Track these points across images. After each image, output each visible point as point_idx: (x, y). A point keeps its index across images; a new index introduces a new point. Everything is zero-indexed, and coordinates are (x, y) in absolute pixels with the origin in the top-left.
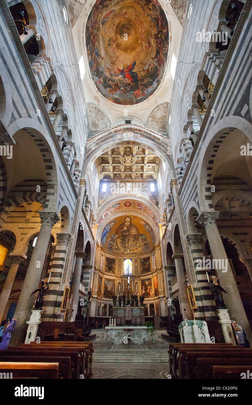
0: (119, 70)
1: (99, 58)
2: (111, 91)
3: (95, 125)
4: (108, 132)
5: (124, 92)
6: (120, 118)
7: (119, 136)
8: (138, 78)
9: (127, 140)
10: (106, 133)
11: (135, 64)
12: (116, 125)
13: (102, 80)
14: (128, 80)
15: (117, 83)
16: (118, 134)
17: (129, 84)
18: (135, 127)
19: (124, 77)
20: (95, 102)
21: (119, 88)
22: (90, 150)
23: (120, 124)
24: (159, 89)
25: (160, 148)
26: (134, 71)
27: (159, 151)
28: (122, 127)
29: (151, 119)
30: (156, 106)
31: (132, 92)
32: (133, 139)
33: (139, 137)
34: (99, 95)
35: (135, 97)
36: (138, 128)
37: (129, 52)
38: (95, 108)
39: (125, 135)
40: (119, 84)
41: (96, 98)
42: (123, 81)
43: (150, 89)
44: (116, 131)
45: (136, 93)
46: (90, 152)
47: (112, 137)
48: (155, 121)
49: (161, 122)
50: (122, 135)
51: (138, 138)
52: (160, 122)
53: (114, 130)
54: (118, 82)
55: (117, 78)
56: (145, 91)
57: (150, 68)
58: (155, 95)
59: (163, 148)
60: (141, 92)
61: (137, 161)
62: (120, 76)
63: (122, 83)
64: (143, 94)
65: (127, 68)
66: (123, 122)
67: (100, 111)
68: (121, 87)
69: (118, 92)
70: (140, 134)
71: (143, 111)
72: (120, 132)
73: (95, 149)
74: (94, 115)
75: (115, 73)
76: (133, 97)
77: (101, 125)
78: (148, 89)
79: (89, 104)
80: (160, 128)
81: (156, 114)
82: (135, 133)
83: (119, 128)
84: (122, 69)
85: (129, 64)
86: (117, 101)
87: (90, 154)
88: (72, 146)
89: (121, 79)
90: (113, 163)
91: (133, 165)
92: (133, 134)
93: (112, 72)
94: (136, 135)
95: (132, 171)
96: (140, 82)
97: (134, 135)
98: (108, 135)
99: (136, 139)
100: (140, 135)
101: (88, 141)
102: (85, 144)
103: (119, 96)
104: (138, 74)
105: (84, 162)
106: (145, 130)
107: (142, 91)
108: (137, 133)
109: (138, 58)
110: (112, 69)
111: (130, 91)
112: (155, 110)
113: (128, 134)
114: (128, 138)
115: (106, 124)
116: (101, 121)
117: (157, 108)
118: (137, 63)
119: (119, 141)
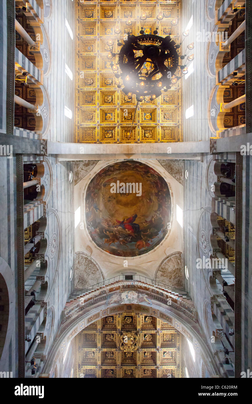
0: (119, 222)
1: (97, 211)
2: (107, 241)
3: (82, 281)
4: (100, 290)
5: (124, 243)
6: (118, 272)
7: (115, 298)
8: (140, 229)
9: (127, 303)
10: (97, 293)
11: (136, 216)
12: (112, 281)
13: (98, 230)
14: (129, 231)
15: (116, 234)
16: (114, 294)
17: (129, 235)
18: (140, 284)
19: (124, 228)
20: (86, 252)
21: (118, 239)
22: (69, 317)
23: (117, 280)
24: (166, 239)
25: (179, 315)
26: (135, 222)
27: (179, 319)
28: (120, 284)
29: (160, 273)
30: (165, 256)
31: (133, 243)
32: (136, 301)
33: (145, 298)
34: (93, 245)
35: (138, 247)
36: (144, 285)
37: (129, 206)
38: (86, 259)
39: (124, 295)
40: (118, 235)
41: (89, 248)
42: (122, 232)
43: (155, 239)
44: (111, 290)
45: (138, 244)
46: (69, 321)
47: (105, 298)
48: (167, 276)
49: (175, 278)
50: (120, 295)
51: (145, 301)
52: (173, 277)
53: (109, 288)
54: (117, 232)
55: (116, 229)
56: (150, 241)
57: (153, 219)
58: (162, 244)
59: (184, 315)
60: (144, 243)
61: (144, 342)
62: (120, 227)
63: (122, 234)
64: (147, 244)
65: (127, 220)
66: (122, 278)
67: (92, 263)
68: (120, 237)
69: (117, 243)
70: (147, 294)
71: (149, 264)
72: (118, 291)
73: (77, 317)
74: (82, 268)
75: (114, 224)
76: (134, 247)
77: (90, 282)
78: (153, 240)
79: (79, 254)
80: (175, 285)
81: (167, 267)
82: (139, 292)
83: (116, 285)
84: (121, 220)
85: (129, 216)
86: (114, 252)
87: (67, 326)
88: (42, 307)
89: (121, 230)
90: (103, 346)
91: (138, 350)
92: (137, 294)
93: (110, 223)
94: (141, 296)
95: (135, 364)
96: (142, 233)
97: (138, 296)
98: (100, 295)
99: (142, 302)
100: (146, 296)
101: (68, 304)
102: (64, 307)
103: (118, 246)
104: (140, 225)
105: (55, 340)
106: (153, 288)
107: (145, 241)
108: (142, 293)
109: (140, 211)
110: (110, 221)
111: (130, 242)
112: (165, 262)
113: (129, 295)
114: (130, 300)
115: (98, 279)
116: (91, 276)
117: (167, 259)
118: (138, 216)
119: (115, 305)
